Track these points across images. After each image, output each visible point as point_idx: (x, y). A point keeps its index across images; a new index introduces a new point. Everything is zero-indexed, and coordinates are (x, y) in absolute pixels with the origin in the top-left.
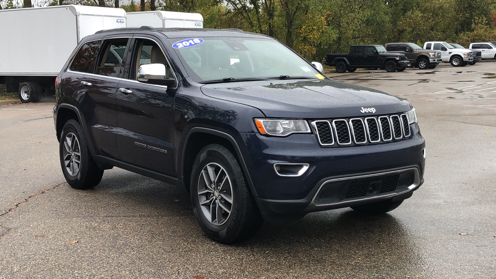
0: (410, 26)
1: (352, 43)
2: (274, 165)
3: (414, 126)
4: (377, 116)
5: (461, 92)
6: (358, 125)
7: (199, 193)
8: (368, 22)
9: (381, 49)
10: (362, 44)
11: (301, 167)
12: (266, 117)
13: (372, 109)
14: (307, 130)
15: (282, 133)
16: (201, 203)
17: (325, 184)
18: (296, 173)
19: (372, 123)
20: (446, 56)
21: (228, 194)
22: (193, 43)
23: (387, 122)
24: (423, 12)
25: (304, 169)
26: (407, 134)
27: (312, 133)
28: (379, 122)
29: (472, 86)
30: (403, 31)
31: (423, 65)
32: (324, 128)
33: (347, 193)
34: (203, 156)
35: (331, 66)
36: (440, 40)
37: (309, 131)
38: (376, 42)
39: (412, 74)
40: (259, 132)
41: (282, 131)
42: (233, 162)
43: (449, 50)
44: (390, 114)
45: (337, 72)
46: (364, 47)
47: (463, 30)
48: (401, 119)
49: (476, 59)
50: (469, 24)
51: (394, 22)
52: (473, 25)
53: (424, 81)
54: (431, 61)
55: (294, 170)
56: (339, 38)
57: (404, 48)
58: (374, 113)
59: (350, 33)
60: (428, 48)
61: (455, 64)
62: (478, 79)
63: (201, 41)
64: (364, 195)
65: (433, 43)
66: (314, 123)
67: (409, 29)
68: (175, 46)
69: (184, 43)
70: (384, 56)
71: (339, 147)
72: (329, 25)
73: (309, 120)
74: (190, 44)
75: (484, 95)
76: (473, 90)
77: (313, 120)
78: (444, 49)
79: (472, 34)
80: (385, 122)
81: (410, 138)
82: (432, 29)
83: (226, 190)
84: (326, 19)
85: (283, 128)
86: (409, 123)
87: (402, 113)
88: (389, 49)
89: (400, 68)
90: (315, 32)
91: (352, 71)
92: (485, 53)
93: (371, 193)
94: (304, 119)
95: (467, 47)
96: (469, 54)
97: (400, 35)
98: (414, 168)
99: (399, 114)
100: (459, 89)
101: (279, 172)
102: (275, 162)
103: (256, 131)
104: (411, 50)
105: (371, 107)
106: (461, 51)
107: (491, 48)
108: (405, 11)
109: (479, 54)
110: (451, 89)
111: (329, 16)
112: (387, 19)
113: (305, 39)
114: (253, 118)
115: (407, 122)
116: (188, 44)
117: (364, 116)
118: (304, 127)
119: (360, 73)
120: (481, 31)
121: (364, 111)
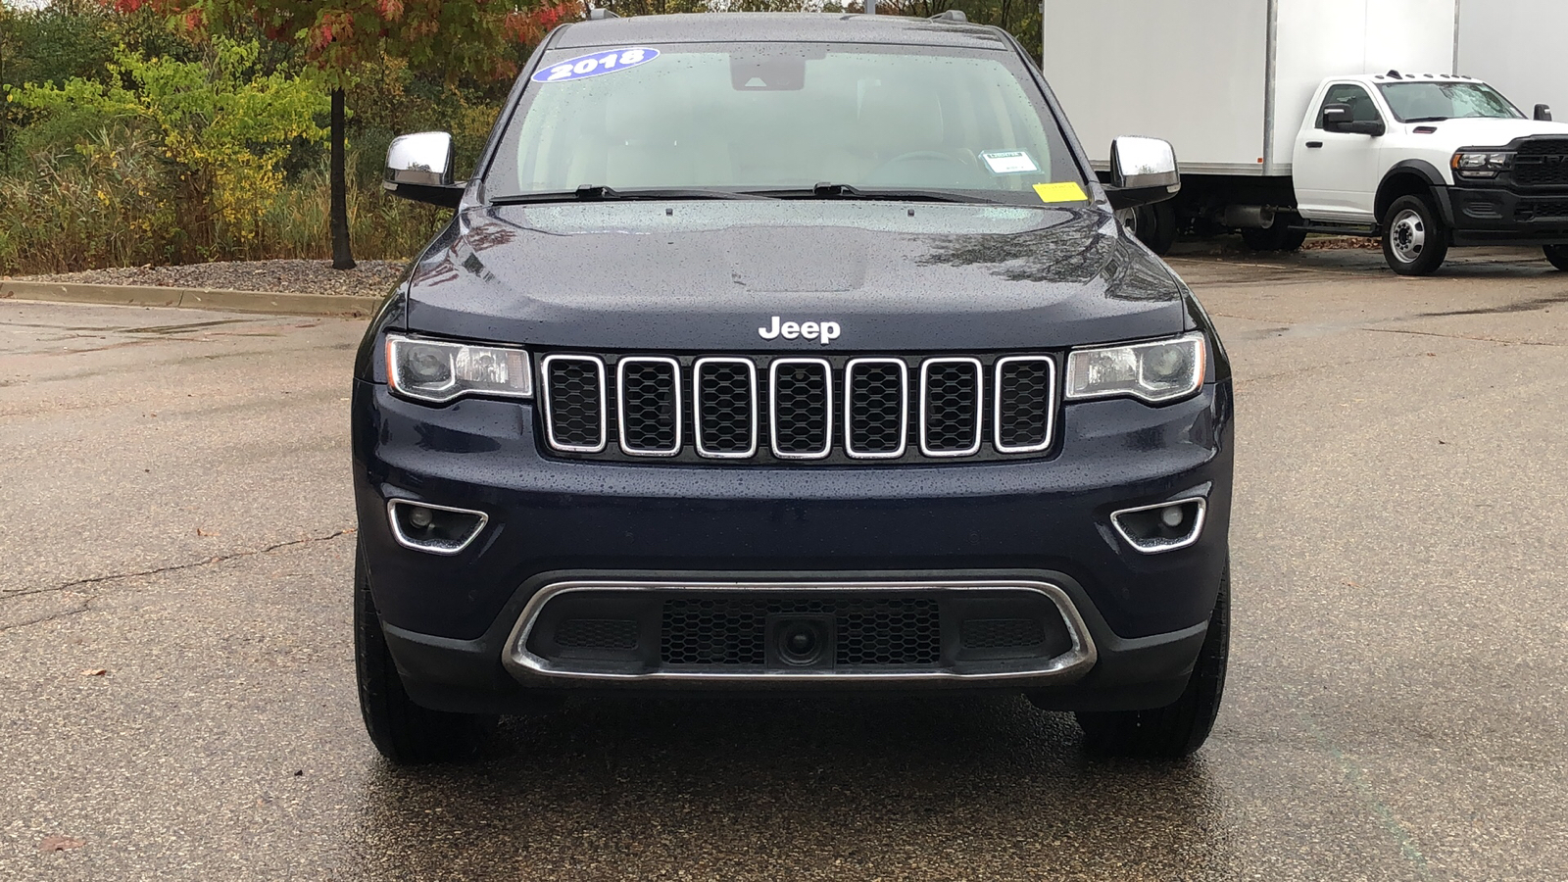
2: (389, 502)
4: (842, 355)
12: (409, 330)
13: (823, 327)
14: (525, 389)
15: (444, 392)
19: (807, 383)
22: (610, 63)
23: (898, 382)
27: (534, 400)
28: (843, 381)
32: (577, 386)
33: (666, 641)
37: (530, 392)
41: (453, 383)
44: (922, 354)
48: (991, 379)
55: (454, 532)
58: (825, 340)
63: (649, 57)
66: (544, 364)
68: (547, 72)
69: (579, 66)
71: (629, 461)
73: (535, 350)
74: (600, 66)
77: (545, 351)
80: (884, 381)
93: (805, 656)
94: (524, 346)
102: (393, 497)
105: (821, 320)
114: (387, 331)
115: (1044, 392)
116: (592, 66)
117: (769, 353)
118: (521, 376)
121: (777, 329)
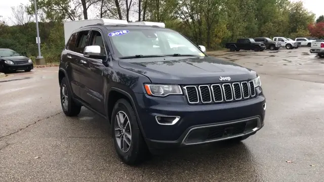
0: (267, 30)
1: (239, 37)
2: (156, 117)
3: (258, 89)
4: (231, 82)
5: (290, 62)
6: (217, 89)
7: (116, 129)
8: (247, 28)
9: (252, 40)
10: (244, 38)
11: (174, 118)
12: (151, 83)
13: (228, 78)
14: (180, 92)
15: (163, 94)
16: (116, 136)
17: (191, 131)
18: (171, 122)
19: (227, 87)
20: (284, 44)
21: (129, 132)
22: (122, 33)
23: (239, 87)
24: (273, 23)
25: (177, 120)
26: (253, 94)
27: (183, 94)
28: (233, 87)
29: (296, 59)
30: (264, 32)
31: (272, 48)
32: (192, 91)
34: (116, 106)
35: (228, 48)
36: (281, 36)
37: (182, 93)
38: (250, 37)
39: (267, 53)
40: (147, 93)
41: (163, 93)
42: (131, 113)
43: (285, 41)
44: (241, 81)
45: (231, 51)
46: (244, 39)
47: (292, 32)
48: (249, 85)
49: (298, 46)
50: (296, 29)
51: (259, 28)
52: (298, 30)
53: (272, 56)
54: (276, 46)
55: (169, 120)
56: (233, 36)
57: (263, 40)
59: (238, 33)
60: (275, 40)
61: (288, 48)
62: (299, 55)
63: (127, 32)
64: (221, 137)
65: (277, 38)
66: (185, 88)
67: (267, 32)
68: (110, 35)
69: (116, 33)
70: (254, 44)
71: (203, 104)
72: (228, 29)
73: (181, 85)
74: (120, 34)
75: (303, 64)
76: (296, 61)
77: (185, 85)
78: (283, 41)
79: (297, 34)
80: (237, 86)
81: (255, 97)
82: (278, 31)
83: (128, 130)
84: (226, 26)
85: (164, 90)
86: (255, 87)
87: (250, 80)
88: (256, 40)
89: (261, 50)
90: (221, 32)
91: (238, 50)
92: (303, 43)
93: (226, 135)
94: (179, 85)
95: (294, 40)
96: (295, 43)
97: (262, 34)
98: (257, 117)
99: (248, 81)
100: (289, 60)
101: (159, 121)
102: (157, 115)
103: (145, 92)
104: (267, 41)
105: (227, 76)
106: (291, 42)
107: (306, 40)
108: (265, 23)
109: (300, 43)
110: (285, 60)
111: (228, 24)
112: (256, 26)
113: (216, 36)
114: (144, 83)
115: (253, 86)
116: (118, 33)
117: (222, 83)
118: (178, 90)
119: (242, 52)
120: (301, 33)
121: (222, 79)
